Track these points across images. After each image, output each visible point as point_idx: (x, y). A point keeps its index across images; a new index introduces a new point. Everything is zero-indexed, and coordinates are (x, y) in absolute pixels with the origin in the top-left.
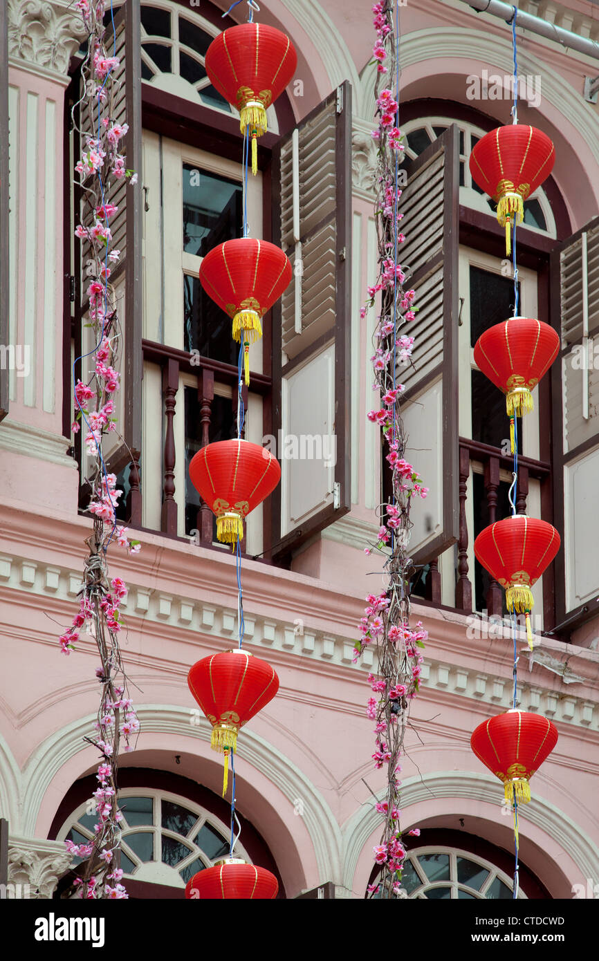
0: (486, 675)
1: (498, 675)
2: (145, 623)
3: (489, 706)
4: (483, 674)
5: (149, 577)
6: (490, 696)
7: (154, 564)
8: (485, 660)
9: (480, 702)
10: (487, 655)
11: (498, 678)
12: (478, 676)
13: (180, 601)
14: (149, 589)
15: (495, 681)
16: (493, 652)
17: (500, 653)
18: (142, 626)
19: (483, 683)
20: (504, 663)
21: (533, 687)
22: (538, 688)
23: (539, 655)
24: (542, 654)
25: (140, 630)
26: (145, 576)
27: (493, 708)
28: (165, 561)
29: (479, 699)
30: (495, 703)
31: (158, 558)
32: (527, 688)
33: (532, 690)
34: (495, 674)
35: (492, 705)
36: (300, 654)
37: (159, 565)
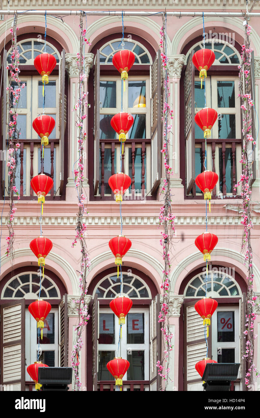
0: (214, 217)
1: (217, 216)
2: (110, 226)
3: (216, 226)
4: (212, 217)
5: (109, 213)
6: (216, 223)
7: (110, 209)
8: (213, 212)
9: (213, 225)
10: (213, 211)
11: (218, 217)
12: (211, 218)
13: (119, 218)
14: (110, 217)
15: (217, 218)
16: (215, 209)
17: (217, 209)
18: (110, 227)
19: (213, 219)
20: (219, 211)
21: (230, 216)
22: (231, 217)
23: (230, 207)
24: (230, 206)
25: (109, 228)
26: (108, 213)
27: (218, 226)
28: (113, 208)
29: (213, 224)
30: (218, 224)
31: (111, 207)
32: (228, 217)
33: (229, 217)
34: (216, 216)
35: (217, 225)
36: (156, 224)
37: (111, 209)
